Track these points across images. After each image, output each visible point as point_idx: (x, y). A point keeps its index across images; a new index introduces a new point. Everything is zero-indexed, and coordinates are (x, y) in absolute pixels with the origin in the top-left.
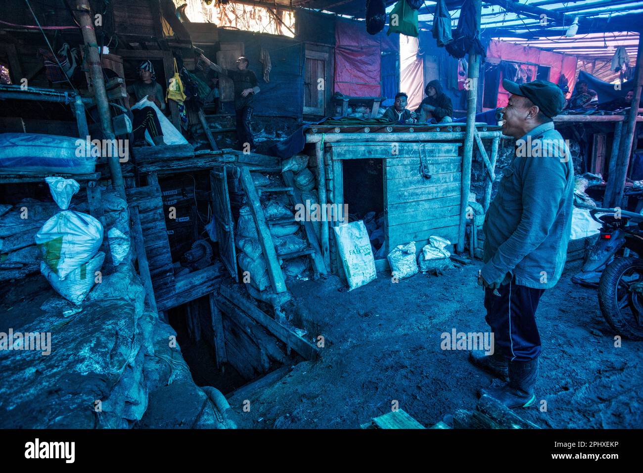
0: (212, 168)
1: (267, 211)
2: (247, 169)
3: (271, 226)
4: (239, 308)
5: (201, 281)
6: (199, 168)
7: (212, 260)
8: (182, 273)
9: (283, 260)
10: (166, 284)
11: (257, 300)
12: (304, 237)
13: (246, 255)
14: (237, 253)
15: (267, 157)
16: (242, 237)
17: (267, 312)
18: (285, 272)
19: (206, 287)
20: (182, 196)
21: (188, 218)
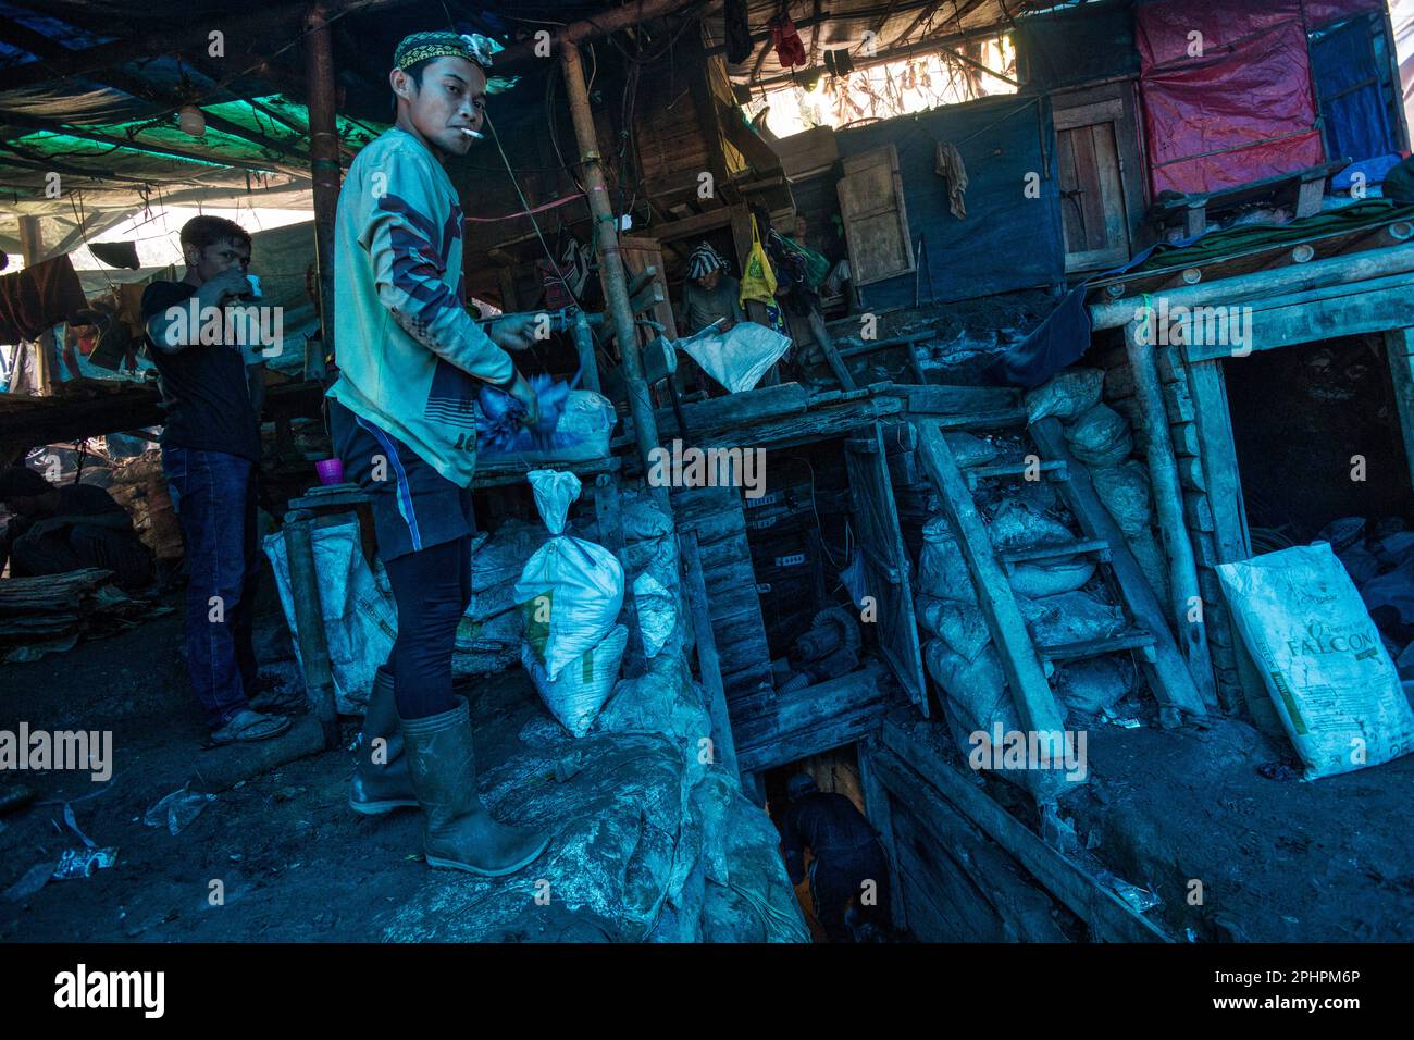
0: (848, 434)
1: (995, 530)
2: (932, 425)
3: (1011, 569)
4: (934, 788)
5: (838, 707)
6: (820, 434)
7: (860, 658)
8: (793, 685)
9: (1054, 662)
10: (757, 709)
12: (1115, 596)
13: (947, 647)
14: (921, 640)
15: (982, 392)
16: (934, 598)
17: (1013, 810)
18: (1063, 699)
19: (848, 723)
20: (786, 508)
21: (802, 556)
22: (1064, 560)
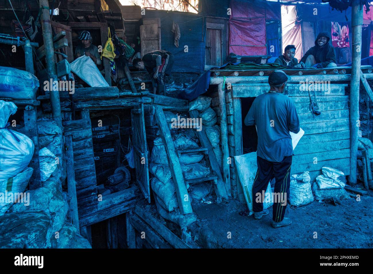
0: (133, 107)
1: (176, 143)
2: (160, 108)
3: (180, 155)
4: (150, 227)
5: (120, 201)
6: (123, 106)
7: (129, 184)
8: (105, 193)
9: (190, 184)
10: (90, 202)
11: (166, 220)
12: (208, 165)
13: (158, 179)
14: (150, 178)
15: (177, 100)
16: (155, 163)
17: (174, 232)
18: (191, 196)
19: (123, 206)
20: (109, 132)
21: (113, 149)
22: (196, 153)
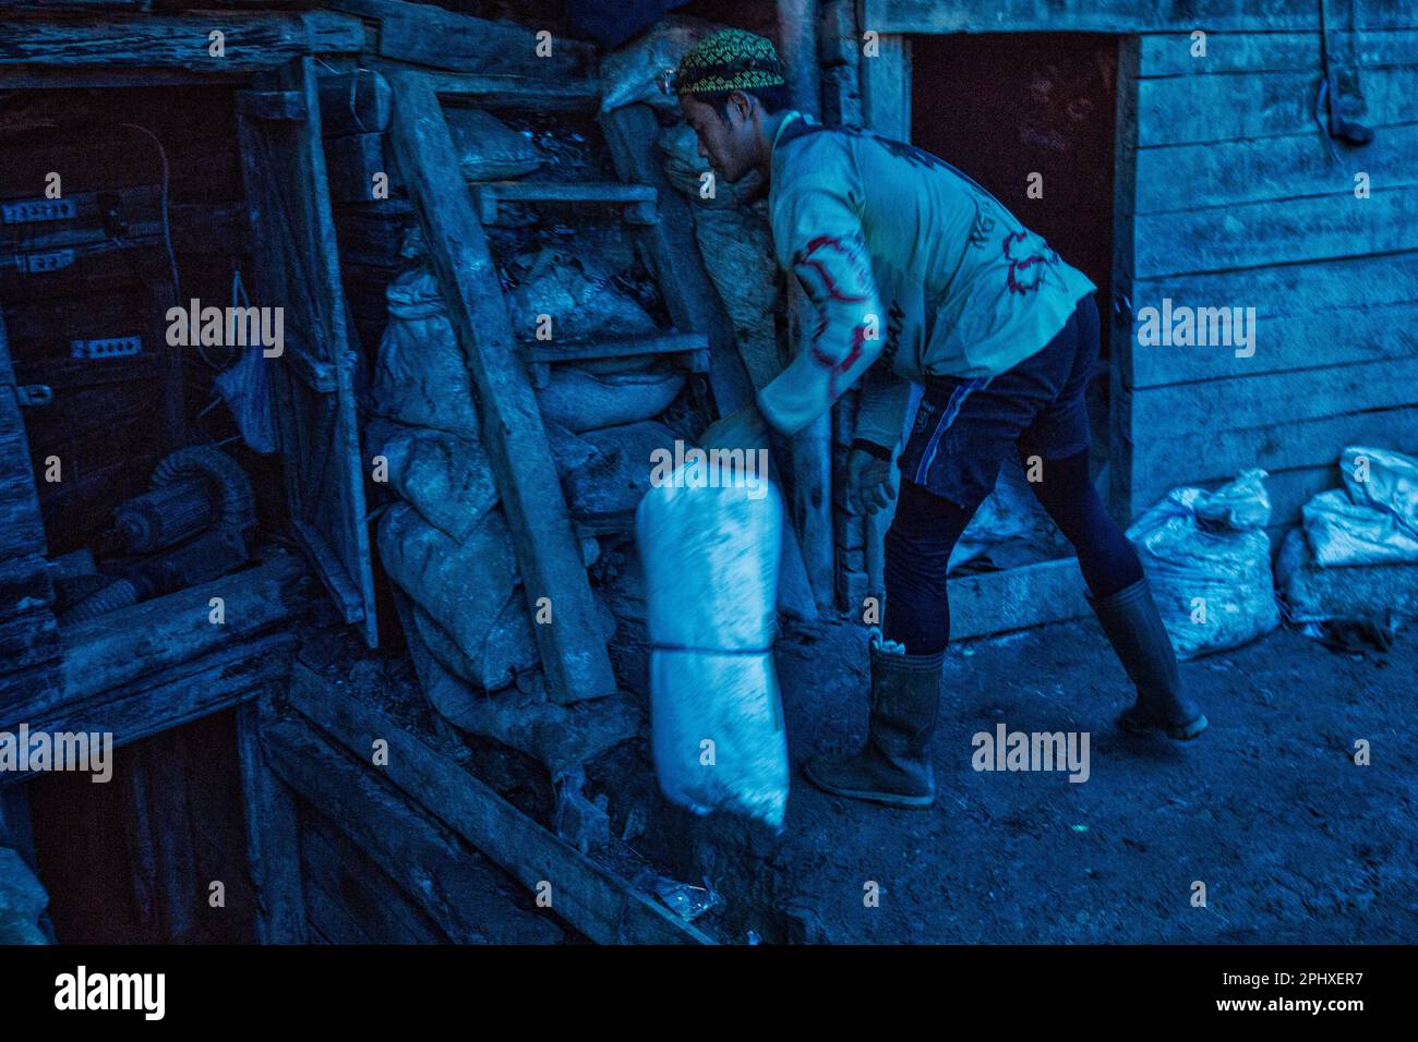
0: (246, 79)
2: (422, 86)
3: (543, 373)
7: (249, 547)
8: (100, 602)
9: (602, 539)
10: (11, 652)
11: (467, 737)
13: (419, 515)
14: (371, 504)
16: (399, 424)
17: (514, 796)
19: (218, 673)
20: (100, 234)
21: (136, 341)
22: (636, 365)
